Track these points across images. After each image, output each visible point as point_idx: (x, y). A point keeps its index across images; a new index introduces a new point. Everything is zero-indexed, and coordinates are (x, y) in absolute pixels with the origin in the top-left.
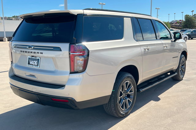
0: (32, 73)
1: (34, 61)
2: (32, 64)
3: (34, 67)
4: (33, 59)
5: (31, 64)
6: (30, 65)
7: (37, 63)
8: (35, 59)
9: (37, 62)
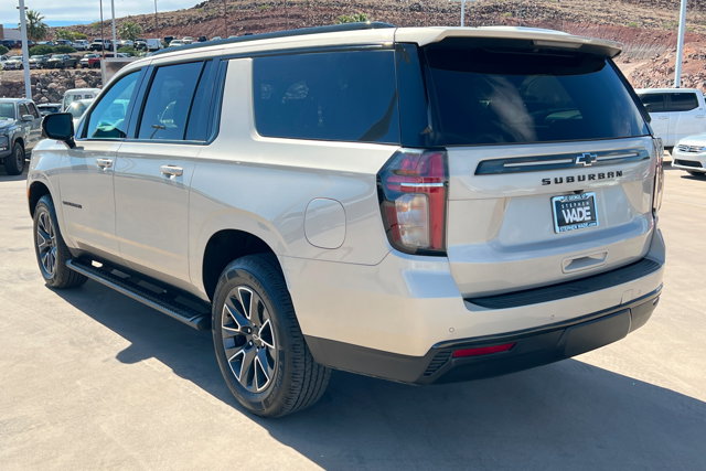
0: (578, 252)
1: (579, 210)
2: (575, 222)
3: (585, 229)
4: (573, 203)
5: (570, 224)
6: (569, 227)
7: (589, 213)
8: (581, 201)
9: (588, 208)
